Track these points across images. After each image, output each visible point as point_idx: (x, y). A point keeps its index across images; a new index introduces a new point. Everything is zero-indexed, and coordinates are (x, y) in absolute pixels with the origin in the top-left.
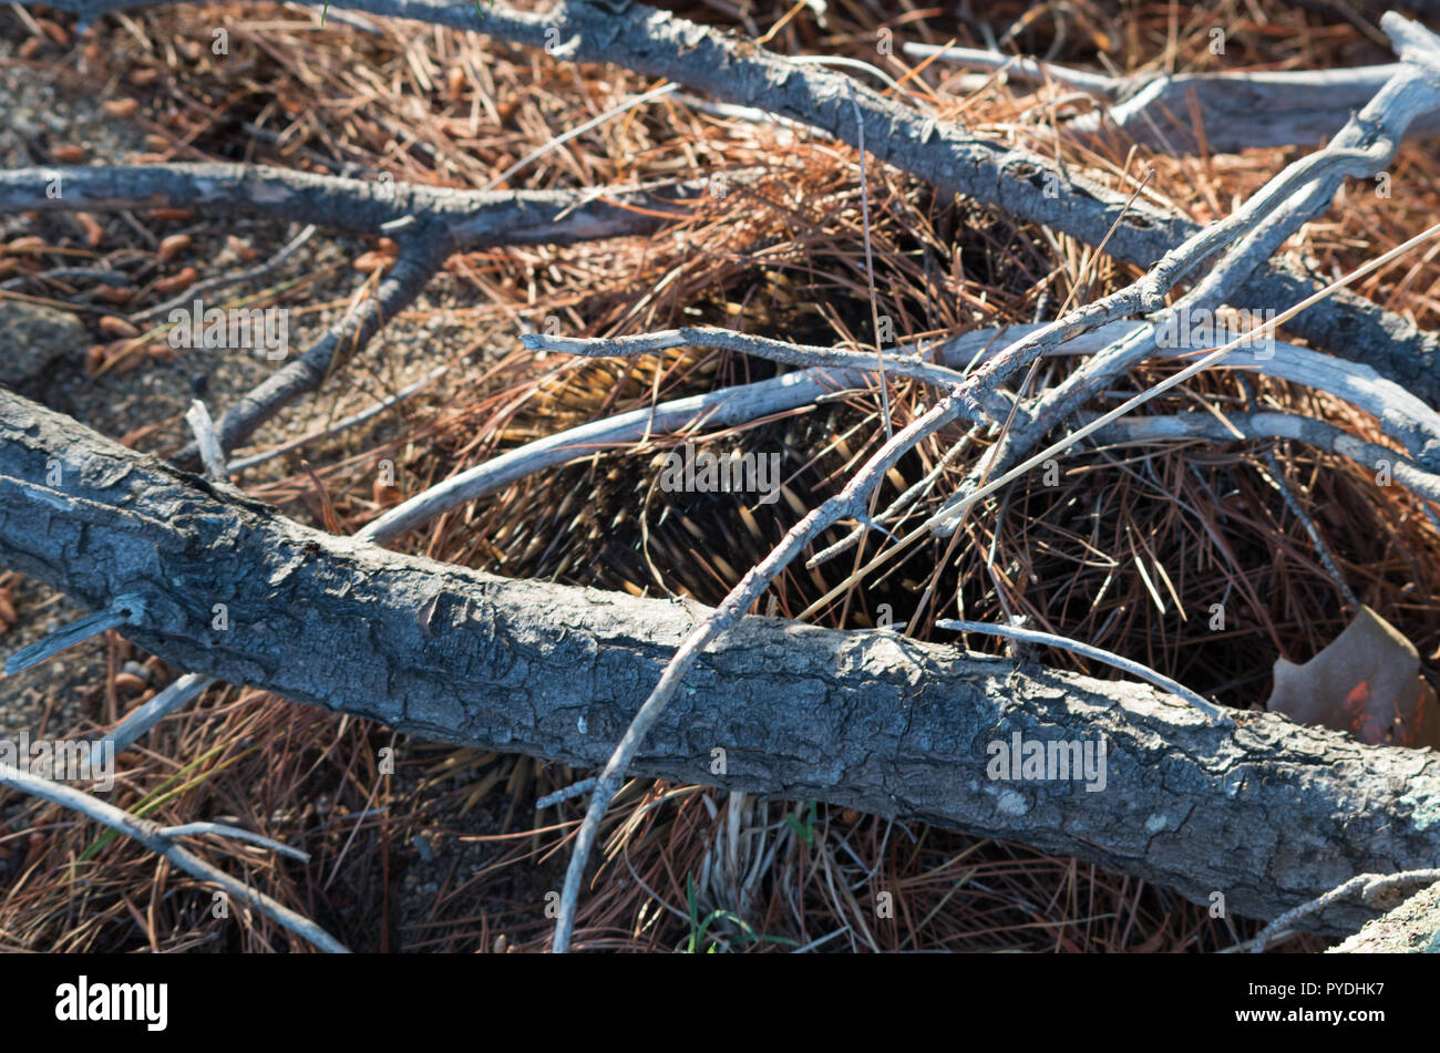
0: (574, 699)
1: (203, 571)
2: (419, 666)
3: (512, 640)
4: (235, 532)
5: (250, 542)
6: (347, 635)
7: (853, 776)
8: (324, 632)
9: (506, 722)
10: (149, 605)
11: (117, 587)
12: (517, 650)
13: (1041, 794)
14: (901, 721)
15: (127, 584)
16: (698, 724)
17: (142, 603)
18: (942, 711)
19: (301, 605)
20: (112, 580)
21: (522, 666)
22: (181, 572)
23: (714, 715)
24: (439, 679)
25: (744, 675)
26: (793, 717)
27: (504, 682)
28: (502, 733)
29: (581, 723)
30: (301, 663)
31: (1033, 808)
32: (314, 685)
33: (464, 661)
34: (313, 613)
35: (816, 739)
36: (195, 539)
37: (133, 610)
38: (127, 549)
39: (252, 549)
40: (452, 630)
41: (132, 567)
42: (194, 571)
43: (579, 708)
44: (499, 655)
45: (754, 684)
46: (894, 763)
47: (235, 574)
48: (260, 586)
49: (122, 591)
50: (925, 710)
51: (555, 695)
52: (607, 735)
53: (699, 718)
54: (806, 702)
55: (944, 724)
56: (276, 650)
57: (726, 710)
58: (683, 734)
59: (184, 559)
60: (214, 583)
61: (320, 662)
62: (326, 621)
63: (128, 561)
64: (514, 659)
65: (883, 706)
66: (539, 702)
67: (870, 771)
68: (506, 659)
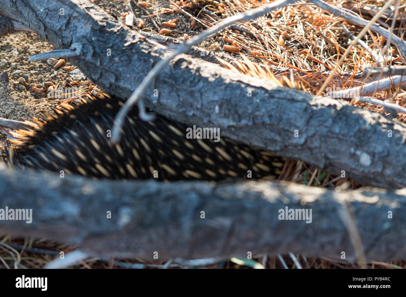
0: (216, 98)
1: (103, 37)
2: (166, 79)
3: (200, 75)
4: (119, 28)
5: (123, 33)
6: (145, 66)
7: (309, 142)
8: (137, 64)
9: (192, 106)
10: (83, 47)
11: (75, 40)
12: (201, 78)
13: (377, 156)
14: (330, 121)
15: (78, 40)
16: (257, 113)
17: (81, 46)
18: (347, 120)
19: (132, 53)
20: (74, 38)
21: (201, 84)
22: (96, 36)
23: (263, 110)
24: (172, 86)
25: (278, 98)
26: (292, 115)
27: (193, 89)
28: (190, 111)
29: (217, 108)
30: (128, 76)
31: (373, 163)
32: (131, 86)
33: (182, 79)
34: (136, 57)
35: (298, 124)
36: (104, 26)
37: (77, 49)
38: (81, 28)
39: (123, 35)
40: (181, 69)
41: (82, 34)
42: (99, 36)
43: (217, 101)
44: (194, 79)
45: (281, 101)
46: (325, 138)
47: (114, 41)
48: (121, 46)
49: (76, 42)
50: (341, 119)
51: (210, 96)
52: (225, 114)
53: (258, 111)
54: (298, 110)
55: (346, 125)
56: (121, 69)
57: (269, 109)
58: (251, 116)
59: (98, 32)
60: (106, 42)
61: (134, 75)
62: (139, 60)
63: (80, 32)
64: (199, 81)
65: (325, 115)
66: (204, 97)
67: (316, 140)
68: (196, 81)
